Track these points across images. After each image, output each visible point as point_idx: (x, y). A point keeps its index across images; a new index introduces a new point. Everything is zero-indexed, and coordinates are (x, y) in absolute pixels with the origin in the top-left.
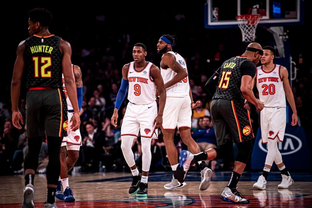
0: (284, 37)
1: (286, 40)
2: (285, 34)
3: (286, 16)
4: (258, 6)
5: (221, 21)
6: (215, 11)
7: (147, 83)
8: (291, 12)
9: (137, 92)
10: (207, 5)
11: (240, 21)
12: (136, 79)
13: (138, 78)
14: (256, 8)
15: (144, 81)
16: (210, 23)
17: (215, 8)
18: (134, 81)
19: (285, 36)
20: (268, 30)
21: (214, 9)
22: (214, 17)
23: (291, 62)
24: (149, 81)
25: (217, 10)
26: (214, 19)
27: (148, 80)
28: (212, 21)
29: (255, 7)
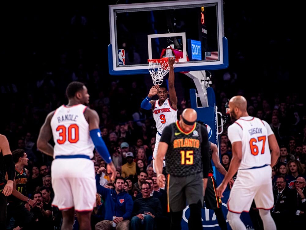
0: (207, 83)
1: (209, 86)
2: (208, 78)
3: (206, 58)
4: (173, 46)
5: (128, 65)
6: (121, 53)
7: (170, 111)
8: (212, 53)
9: (163, 121)
10: (111, 46)
11: (152, 65)
12: (161, 111)
13: (162, 109)
14: (171, 48)
15: (167, 110)
16: (116, 69)
17: (121, 50)
18: (159, 112)
19: (208, 81)
20: (186, 74)
21: (119, 51)
22: (120, 61)
23: (217, 112)
24: (171, 109)
25: (123, 52)
26: (120, 63)
27: (169, 108)
28: (118, 66)
29: (169, 47)
